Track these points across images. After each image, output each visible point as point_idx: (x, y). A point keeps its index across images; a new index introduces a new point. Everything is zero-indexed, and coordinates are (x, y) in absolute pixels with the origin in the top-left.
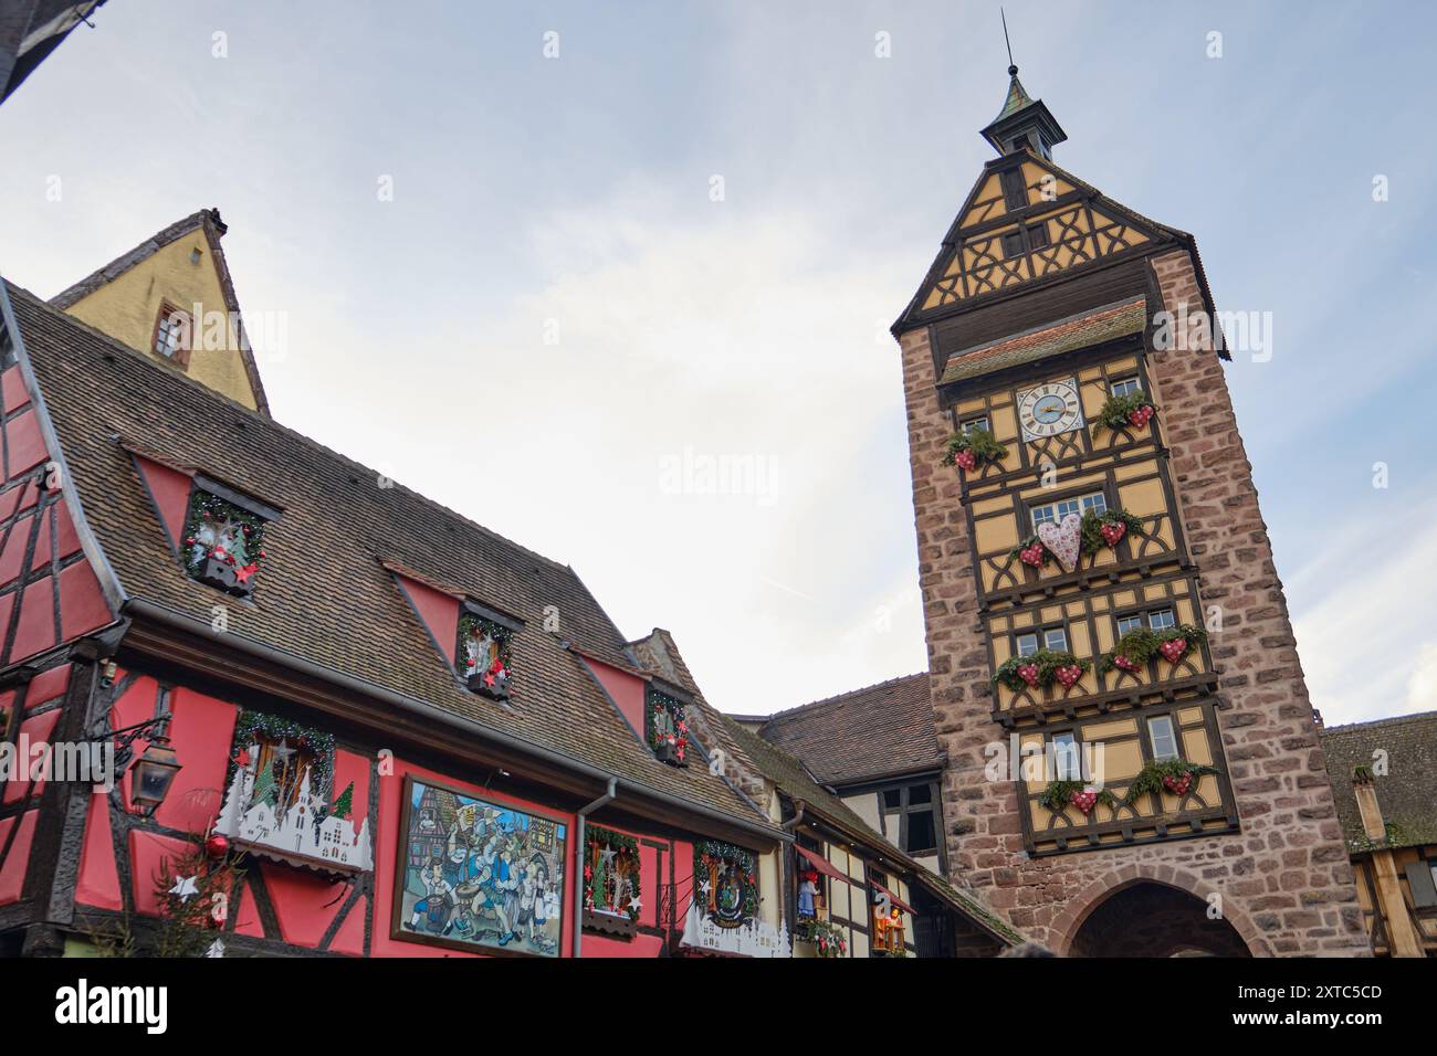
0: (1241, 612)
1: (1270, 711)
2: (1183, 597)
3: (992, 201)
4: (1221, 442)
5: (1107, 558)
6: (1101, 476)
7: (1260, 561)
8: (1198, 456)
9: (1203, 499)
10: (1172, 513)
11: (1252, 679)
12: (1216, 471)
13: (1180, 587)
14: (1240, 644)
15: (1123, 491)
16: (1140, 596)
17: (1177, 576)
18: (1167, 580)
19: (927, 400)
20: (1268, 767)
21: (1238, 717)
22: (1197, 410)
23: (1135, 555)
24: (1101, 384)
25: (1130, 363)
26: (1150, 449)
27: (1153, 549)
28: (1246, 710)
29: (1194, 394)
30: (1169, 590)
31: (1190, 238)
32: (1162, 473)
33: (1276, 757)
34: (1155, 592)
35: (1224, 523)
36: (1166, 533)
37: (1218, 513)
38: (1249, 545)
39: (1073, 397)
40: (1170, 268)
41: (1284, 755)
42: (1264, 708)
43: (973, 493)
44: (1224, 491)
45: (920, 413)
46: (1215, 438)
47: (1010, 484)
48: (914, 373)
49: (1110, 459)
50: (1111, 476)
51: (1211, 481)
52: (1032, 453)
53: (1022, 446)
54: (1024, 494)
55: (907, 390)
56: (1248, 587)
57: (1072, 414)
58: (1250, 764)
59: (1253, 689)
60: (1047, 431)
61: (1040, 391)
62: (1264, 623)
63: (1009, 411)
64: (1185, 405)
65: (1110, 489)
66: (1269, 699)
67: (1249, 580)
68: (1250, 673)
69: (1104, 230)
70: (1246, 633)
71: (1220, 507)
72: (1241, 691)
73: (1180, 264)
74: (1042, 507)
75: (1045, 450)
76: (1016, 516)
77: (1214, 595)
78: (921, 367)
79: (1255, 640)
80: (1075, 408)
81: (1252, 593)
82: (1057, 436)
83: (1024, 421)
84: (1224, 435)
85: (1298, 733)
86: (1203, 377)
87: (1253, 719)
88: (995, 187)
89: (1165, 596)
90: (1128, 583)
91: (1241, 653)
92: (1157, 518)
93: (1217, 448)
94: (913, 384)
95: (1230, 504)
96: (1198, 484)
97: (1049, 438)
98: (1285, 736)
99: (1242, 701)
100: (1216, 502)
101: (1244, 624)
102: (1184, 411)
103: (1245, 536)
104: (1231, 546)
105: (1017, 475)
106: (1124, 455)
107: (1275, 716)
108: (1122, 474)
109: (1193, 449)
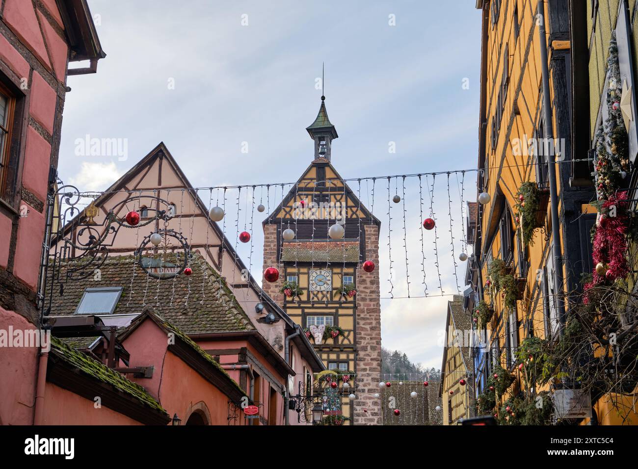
0: (368, 367)
1: (370, 402)
2: (352, 360)
3: (312, 179)
4: (374, 305)
5: (330, 341)
6: (334, 311)
7: (377, 351)
8: (366, 308)
9: (364, 324)
10: (354, 330)
11: (366, 391)
12: (370, 316)
13: (352, 356)
14: (365, 378)
15: (340, 318)
16: (338, 357)
17: (351, 352)
18: (348, 353)
19: (272, 257)
20: (365, 420)
21: (359, 402)
22: (368, 291)
23: (340, 343)
24: (340, 276)
25: (351, 270)
26: (352, 305)
27: (346, 342)
28: (363, 400)
29: (368, 285)
30: (348, 357)
31: (380, 222)
32: (354, 315)
33: (368, 417)
34: (343, 356)
35: (369, 335)
36: (351, 337)
37: (368, 331)
38: (375, 345)
39: (329, 278)
40: (371, 231)
41: (371, 417)
42: (368, 401)
43: (288, 305)
44: (371, 323)
45: (269, 261)
46: (372, 303)
47: (302, 305)
48: (269, 244)
49: (338, 305)
50: (337, 311)
51: (368, 319)
52: (312, 296)
53: (309, 292)
54: (306, 310)
55: (265, 250)
56: (372, 359)
57: (328, 284)
58: (360, 418)
59: (366, 394)
60: (318, 288)
61: (318, 272)
62: (374, 373)
63: (306, 276)
64: (365, 288)
65: (336, 316)
66: (370, 398)
67: (372, 357)
68: (366, 389)
69: (351, 207)
70: (369, 375)
71: (369, 329)
72: (362, 394)
73: (374, 231)
74: (311, 316)
75: (316, 296)
76: (302, 318)
77: (361, 360)
78: (272, 242)
79: (370, 378)
80: (329, 282)
81: (372, 362)
82: (321, 292)
83: (311, 282)
84: (375, 303)
85: (376, 411)
86: (373, 279)
87: (364, 403)
88: (313, 174)
89: (346, 358)
90: (335, 351)
91: (365, 381)
92: (349, 331)
93: (372, 307)
94: (268, 248)
95: (372, 329)
96: (363, 319)
97: (318, 292)
98: (372, 411)
99: (362, 397)
100: (368, 327)
101: (368, 372)
102: (364, 290)
103: (374, 341)
104: (369, 343)
105: (304, 302)
106: (343, 305)
107: (370, 404)
108: (341, 312)
109: (364, 305)
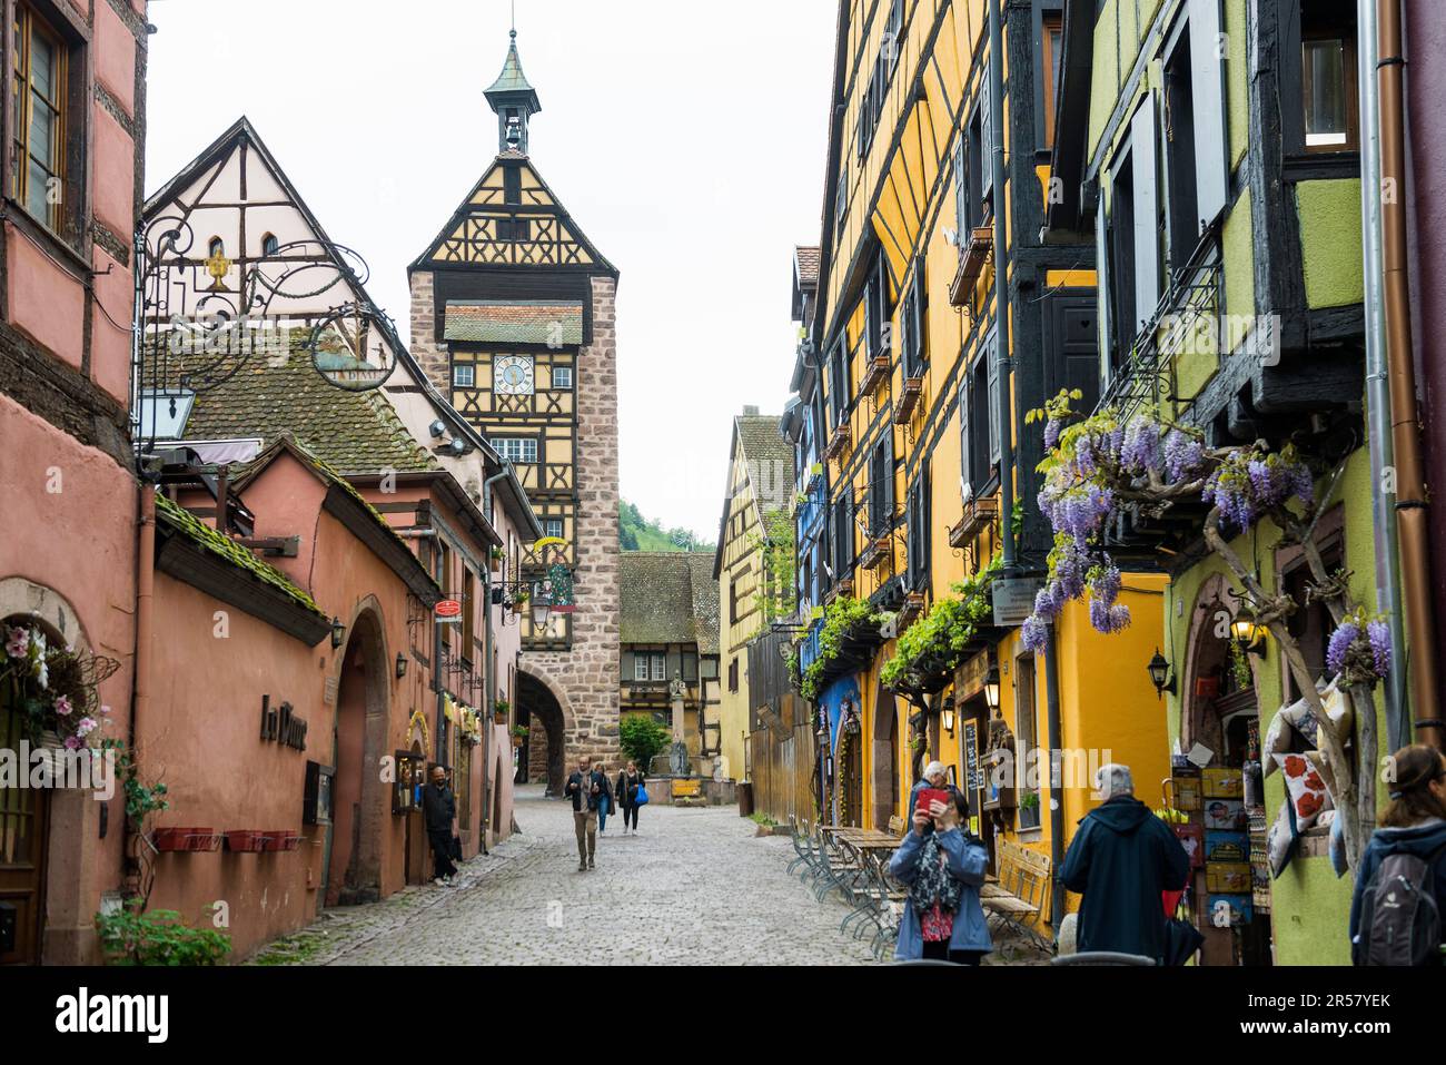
0: (596, 529)
1: (599, 588)
2: (569, 516)
3: (496, 189)
4: (607, 421)
5: (532, 484)
6: (538, 430)
7: (612, 501)
8: (593, 426)
9: (589, 454)
10: (574, 464)
11: (594, 569)
12: (601, 439)
13: (569, 510)
14: (592, 548)
15: (548, 443)
16: (545, 510)
17: (568, 503)
18: (563, 504)
19: (426, 331)
20: (591, 619)
21: (582, 589)
22: (597, 395)
23: (549, 485)
24: (549, 367)
25: (568, 359)
26: (569, 420)
27: (559, 485)
28: (587, 585)
29: (598, 383)
30: (562, 510)
31: (618, 273)
32: (573, 438)
33: (597, 614)
34: (554, 510)
35: (598, 473)
36: (568, 477)
37: (596, 466)
38: (608, 490)
39: (530, 371)
40: (601, 288)
41: (602, 613)
42: (596, 586)
44: (602, 453)
45: (421, 340)
46: (604, 417)
47: (481, 420)
48: (420, 307)
49: (545, 420)
50: (544, 431)
51: (597, 445)
52: (499, 403)
53: (493, 396)
54: (489, 429)
56: (604, 515)
57: (527, 383)
58: (582, 615)
59: (593, 575)
60: (510, 391)
61: (510, 360)
62: (607, 538)
63: (489, 367)
64: (592, 390)
65: (542, 439)
66: (600, 581)
67: (604, 511)
68: (594, 565)
69: (567, 243)
70: (596, 542)
71: (598, 462)
72: (587, 574)
73: (608, 288)
74: (498, 440)
75: (507, 403)
77: (584, 516)
78: (426, 304)
79: (600, 547)
80: (530, 379)
81: (605, 519)
82: (516, 396)
83: (497, 379)
84: (608, 417)
86: (605, 374)
87: (589, 591)
88: (498, 179)
89: (559, 513)
90: (541, 501)
91: (591, 553)
92: (565, 466)
93: (603, 424)
94: (418, 316)
95: (603, 462)
96: (589, 445)
97: (511, 396)
98: (604, 603)
99: (586, 580)
100: (596, 459)
101: (596, 536)
102: (590, 393)
103: (607, 484)
104: (599, 488)
105: (486, 415)
106: (554, 420)
107: (601, 592)
108: (550, 431)
109: (590, 421)
